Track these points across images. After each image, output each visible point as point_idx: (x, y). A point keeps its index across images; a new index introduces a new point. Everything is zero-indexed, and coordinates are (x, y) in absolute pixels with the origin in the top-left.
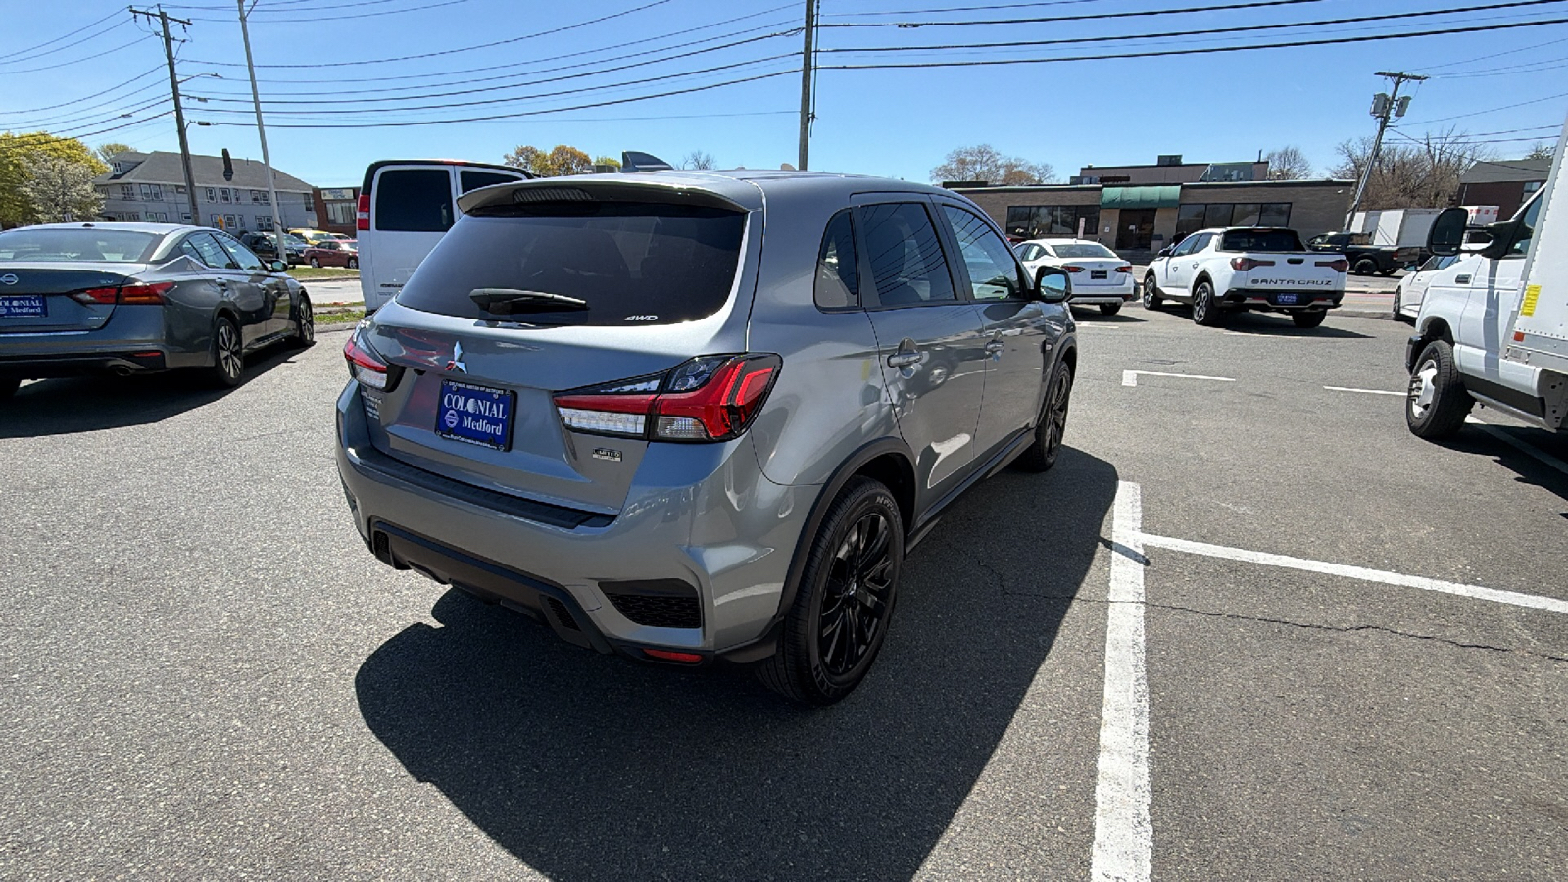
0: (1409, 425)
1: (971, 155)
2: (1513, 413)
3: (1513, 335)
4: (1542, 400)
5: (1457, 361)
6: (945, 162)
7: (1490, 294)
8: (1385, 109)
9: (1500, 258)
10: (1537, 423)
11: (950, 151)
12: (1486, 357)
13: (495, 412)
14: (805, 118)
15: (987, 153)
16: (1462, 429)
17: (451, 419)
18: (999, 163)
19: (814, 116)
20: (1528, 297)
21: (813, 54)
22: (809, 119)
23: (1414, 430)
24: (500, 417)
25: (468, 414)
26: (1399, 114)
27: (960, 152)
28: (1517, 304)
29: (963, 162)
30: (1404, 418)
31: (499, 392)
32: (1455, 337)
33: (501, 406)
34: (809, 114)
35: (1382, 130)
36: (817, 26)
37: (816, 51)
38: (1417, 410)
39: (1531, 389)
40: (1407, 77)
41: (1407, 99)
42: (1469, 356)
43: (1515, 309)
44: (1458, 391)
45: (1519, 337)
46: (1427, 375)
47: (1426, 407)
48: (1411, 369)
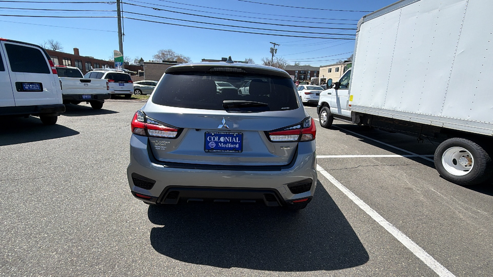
0: (321, 125)
1: (166, 52)
2: (345, 121)
3: (349, 105)
4: (351, 118)
5: (331, 111)
6: (158, 54)
7: (337, 97)
8: (273, 51)
9: (337, 89)
10: (351, 123)
11: (159, 50)
12: (338, 110)
13: (235, 140)
14: (121, 35)
15: (171, 52)
16: (332, 125)
17: (212, 145)
18: (175, 55)
19: (124, 34)
20: (351, 97)
21: (121, 13)
22: (122, 35)
23: (322, 126)
24: (237, 141)
25: (221, 142)
26: (275, 53)
27: (162, 51)
28: (348, 99)
29: (163, 54)
30: (319, 124)
31: (236, 133)
32: (330, 106)
33: (237, 138)
34: (121, 33)
35: (273, 56)
36: (122, 3)
37: (122, 11)
38: (322, 122)
39: (349, 116)
40: (276, 44)
41: (276, 49)
42: (334, 110)
43: (348, 100)
44: (331, 117)
45: (350, 106)
46: (324, 114)
47: (325, 121)
48: (319, 113)
